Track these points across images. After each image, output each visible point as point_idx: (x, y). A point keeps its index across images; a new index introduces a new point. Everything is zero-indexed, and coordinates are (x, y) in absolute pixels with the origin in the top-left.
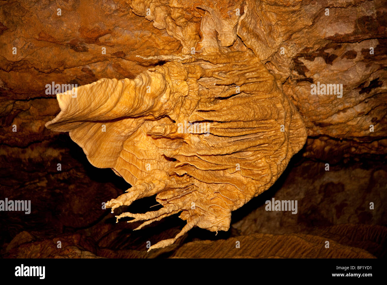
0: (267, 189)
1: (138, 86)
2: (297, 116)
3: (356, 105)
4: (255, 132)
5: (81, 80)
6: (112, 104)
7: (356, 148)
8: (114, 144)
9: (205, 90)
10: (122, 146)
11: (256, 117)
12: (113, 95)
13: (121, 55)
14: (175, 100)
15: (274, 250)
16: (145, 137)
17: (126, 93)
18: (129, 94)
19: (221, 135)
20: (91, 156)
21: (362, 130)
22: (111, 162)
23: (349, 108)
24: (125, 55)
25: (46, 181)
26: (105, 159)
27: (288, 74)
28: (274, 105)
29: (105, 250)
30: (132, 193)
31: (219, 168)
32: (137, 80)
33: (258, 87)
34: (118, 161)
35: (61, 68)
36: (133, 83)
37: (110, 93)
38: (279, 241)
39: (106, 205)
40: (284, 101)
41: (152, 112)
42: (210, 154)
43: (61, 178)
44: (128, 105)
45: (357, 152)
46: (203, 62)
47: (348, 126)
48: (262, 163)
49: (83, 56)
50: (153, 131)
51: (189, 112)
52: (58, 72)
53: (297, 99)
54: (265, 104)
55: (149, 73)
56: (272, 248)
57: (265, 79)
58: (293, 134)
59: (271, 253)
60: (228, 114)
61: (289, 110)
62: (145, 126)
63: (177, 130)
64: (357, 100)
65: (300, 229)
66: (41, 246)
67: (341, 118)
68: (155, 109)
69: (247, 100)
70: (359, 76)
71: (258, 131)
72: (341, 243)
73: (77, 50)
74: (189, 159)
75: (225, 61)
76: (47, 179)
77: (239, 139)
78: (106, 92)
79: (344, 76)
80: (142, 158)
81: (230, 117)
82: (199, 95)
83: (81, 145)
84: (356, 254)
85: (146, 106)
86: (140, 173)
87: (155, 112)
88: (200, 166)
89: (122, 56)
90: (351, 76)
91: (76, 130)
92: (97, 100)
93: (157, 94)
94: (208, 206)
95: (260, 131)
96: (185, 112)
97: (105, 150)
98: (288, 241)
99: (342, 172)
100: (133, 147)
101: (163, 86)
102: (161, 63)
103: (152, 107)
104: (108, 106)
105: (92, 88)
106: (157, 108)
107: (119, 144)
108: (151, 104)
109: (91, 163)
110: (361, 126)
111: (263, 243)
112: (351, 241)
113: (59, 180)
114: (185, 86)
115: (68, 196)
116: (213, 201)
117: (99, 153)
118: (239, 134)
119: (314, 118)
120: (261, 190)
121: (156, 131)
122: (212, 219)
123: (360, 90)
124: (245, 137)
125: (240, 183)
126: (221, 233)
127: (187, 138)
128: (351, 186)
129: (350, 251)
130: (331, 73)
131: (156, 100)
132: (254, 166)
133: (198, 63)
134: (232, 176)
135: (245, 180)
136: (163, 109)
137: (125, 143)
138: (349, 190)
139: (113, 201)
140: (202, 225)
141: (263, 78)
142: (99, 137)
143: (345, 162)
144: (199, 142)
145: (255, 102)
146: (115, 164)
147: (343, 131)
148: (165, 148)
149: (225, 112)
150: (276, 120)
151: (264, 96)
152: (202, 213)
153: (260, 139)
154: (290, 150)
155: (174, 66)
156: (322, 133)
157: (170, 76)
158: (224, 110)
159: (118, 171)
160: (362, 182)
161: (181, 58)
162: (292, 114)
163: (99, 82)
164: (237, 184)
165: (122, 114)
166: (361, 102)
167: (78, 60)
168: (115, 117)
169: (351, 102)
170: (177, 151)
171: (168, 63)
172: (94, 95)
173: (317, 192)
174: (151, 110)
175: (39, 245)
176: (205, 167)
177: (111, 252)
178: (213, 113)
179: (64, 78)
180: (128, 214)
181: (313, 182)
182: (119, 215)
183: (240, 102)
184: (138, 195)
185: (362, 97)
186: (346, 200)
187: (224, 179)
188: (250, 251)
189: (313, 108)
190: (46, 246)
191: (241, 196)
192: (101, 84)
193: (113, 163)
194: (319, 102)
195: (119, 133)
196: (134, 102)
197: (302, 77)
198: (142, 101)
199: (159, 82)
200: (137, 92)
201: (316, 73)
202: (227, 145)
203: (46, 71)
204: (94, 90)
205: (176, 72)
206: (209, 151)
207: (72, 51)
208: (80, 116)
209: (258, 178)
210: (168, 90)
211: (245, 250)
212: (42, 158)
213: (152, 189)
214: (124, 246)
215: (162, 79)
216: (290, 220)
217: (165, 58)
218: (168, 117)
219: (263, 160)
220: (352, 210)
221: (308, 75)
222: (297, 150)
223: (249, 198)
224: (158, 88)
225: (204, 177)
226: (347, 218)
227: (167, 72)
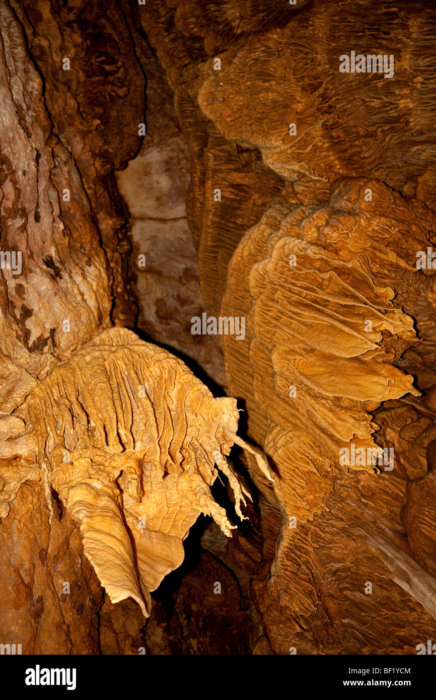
0: (183, 363)
1: (88, 514)
2: (97, 340)
3: (74, 281)
4: (122, 381)
5: (76, 602)
6: (114, 540)
7: (117, 287)
8: (155, 540)
9: (80, 442)
10: (155, 532)
11: (105, 380)
12: (103, 541)
13: (43, 555)
14: (97, 473)
15: (242, 359)
16: (141, 507)
17: (97, 526)
18: (98, 522)
19: (131, 417)
20: (173, 566)
21: (101, 276)
22: (175, 542)
23: (79, 290)
24: (43, 550)
25: (191, 639)
26: (174, 549)
27: (49, 356)
28: (88, 364)
29: (264, 552)
30: (210, 509)
31: (169, 415)
32: (81, 516)
33: (69, 382)
34: (173, 535)
35: (65, 627)
36: (85, 520)
37: (102, 545)
38: (231, 354)
39: (228, 534)
40: (82, 354)
41: (114, 497)
42: (155, 425)
43: (186, 622)
44: (112, 522)
45: (121, 285)
46: (47, 449)
47: (97, 290)
48: (155, 370)
49: (49, 602)
50: (135, 495)
51: (108, 457)
52: (69, 631)
53: (75, 346)
54: (88, 373)
55: (70, 504)
56: (241, 361)
57: (60, 377)
58: (118, 342)
59: (246, 361)
60: (107, 411)
61: (91, 348)
62: (129, 508)
63: (131, 467)
64: (69, 281)
65: (211, 342)
66: (271, 625)
67: (91, 298)
68: (112, 494)
69: (86, 393)
70: (43, 280)
71: (120, 378)
72: (224, 291)
73: (42, 610)
74: (163, 450)
75: (43, 424)
76: (189, 639)
77: (132, 397)
78: (101, 549)
79: (45, 295)
80: (166, 508)
81: (110, 408)
82: (86, 447)
83: (162, 578)
84: (235, 272)
85: (109, 503)
86: (183, 509)
87: (114, 493)
88: (169, 436)
89: (44, 553)
90: (43, 288)
91: (147, 585)
92: (111, 558)
93: (94, 493)
94: (213, 423)
95: (119, 375)
96: (109, 461)
97: (163, 550)
98: (230, 345)
99: (143, 303)
100: (155, 520)
101: (84, 486)
102: (55, 494)
103: (110, 497)
104: (116, 545)
105: (99, 565)
106: (109, 491)
107: (154, 535)
108: (106, 498)
109: (180, 564)
110: (96, 276)
111: (236, 372)
112: (219, 281)
113: (188, 625)
114: (79, 463)
115: (205, 611)
116: (206, 418)
117: (167, 556)
118: (127, 398)
119: (93, 326)
120: (186, 368)
121: (135, 491)
122: (225, 418)
123: (58, 278)
124: (129, 391)
125: (182, 391)
126: (239, 406)
127: (139, 455)
128: (158, 292)
129: (233, 278)
130: (42, 310)
131: (100, 493)
132: (161, 378)
133: (48, 454)
134: (175, 402)
135: (178, 386)
136: (110, 484)
137: (151, 529)
138: (162, 294)
139: (223, 528)
140: (235, 427)
141: (58, 379)
142: (150, 558)
143: (132, 299)
144: (142, 441)
145: (86, 384)
146: (177, 537)
147: (104, 296)
148: (151, 482)
149: (105, 414)
150: (105, 360)
151: (79, 375)
152: (221, 430)
153: (129, 374)
154: (136, 343)
155: (57, 478)
156: (109, 318)
157: (69, 482)
158: (102, 415)
159: (184, 534)
160: (151, 281)
161: (46, 473)
162: (95, 345)
163: (89, 558)
164: (184, 394)
165: (123, 528)
166: (71, 277)
167: (53, 608)
168: (127, 536)
169: (72, 287)
170: (156, 463)
171: (54, 486)
172: (106, 562)
173: (169, 327)
174: (112, 498)
175: (270, 627)
176: (169, 431)
177: (266, 545)
178: (108, 427)
179: (76, 624)
180: (237, 507)
181: (158, 332)
182: (239, 518)
183: (89, 400)
184: (212, 502)
185: (66, 276)
186: (173, 296)
187: (179, 409)
188: (247, 385)
189: (84, 327)
190: (270, 619)
191: (196, 388)
192: (92, 555)
193: (177, 540)
194: (76, 321)
195: (141, 536)
196: (107, 516)
197: (49, 342)
198: (105, 509)
199: (79, 492)
200: (95, 515)
201: (43, 326)
202: (141, 408)
203: (70, 646)
204: (101, 562)
205: (63, 476)
206: (152, 426)
207: (43, 616)
208: (133, 575)
209: (172, 372)
210: (87, 481)
211: (246, 390)
212: (165, 648)
213: (203, 488)
214: (257, 532)
215: (75, 489)
216: (202, 353)
217: (48, 492)
218: (117, 479)
219: (151, 369)
220: (183, 289)
221: (47, 335)
222: (134, 336)
223: (197, 381)
224: (86, 492)
225: (180, 431)
226: (192, 293)
227: (66, 486)
